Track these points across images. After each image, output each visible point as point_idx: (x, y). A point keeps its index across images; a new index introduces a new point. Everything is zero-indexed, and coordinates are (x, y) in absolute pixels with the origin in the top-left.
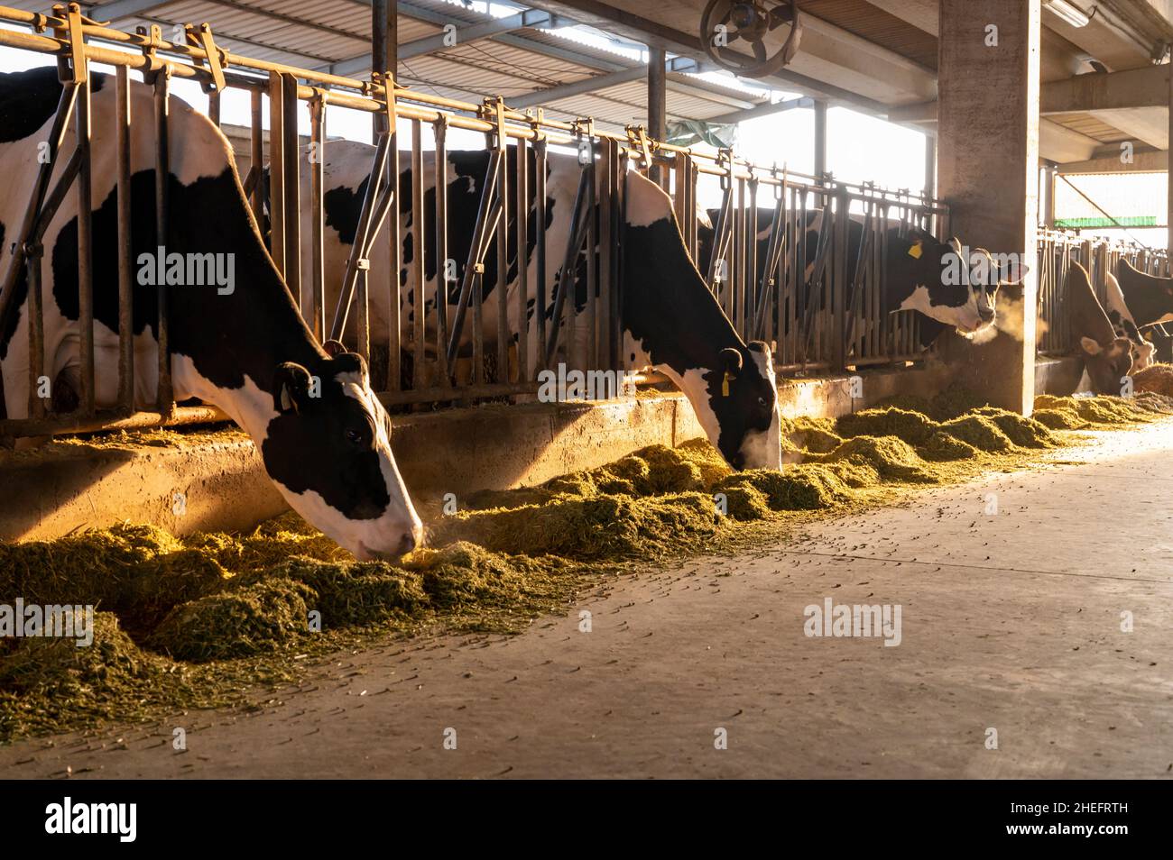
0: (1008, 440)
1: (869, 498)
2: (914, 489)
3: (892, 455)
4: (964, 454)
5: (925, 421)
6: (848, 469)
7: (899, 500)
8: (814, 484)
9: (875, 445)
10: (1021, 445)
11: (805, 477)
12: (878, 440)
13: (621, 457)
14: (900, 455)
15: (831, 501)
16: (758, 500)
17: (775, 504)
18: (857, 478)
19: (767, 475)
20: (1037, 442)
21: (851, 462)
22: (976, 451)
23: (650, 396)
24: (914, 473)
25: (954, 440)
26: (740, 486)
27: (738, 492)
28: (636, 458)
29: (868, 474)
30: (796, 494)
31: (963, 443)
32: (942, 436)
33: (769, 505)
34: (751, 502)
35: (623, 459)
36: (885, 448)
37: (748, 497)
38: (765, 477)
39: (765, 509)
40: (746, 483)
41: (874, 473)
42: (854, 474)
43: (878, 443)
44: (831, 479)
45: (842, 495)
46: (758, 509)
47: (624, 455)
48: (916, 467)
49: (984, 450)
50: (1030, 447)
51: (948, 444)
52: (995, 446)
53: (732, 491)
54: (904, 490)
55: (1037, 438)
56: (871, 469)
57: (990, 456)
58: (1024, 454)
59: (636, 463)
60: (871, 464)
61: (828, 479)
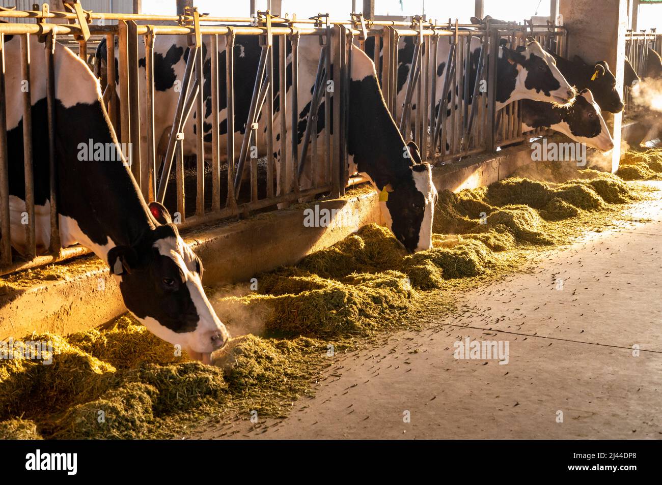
0: (600, 200)
1: (507, 263)
2: (538, 251)
3: (524, 222)
4: (572, 214)
5: (547, 188)
6: (495, 237)
7: (527, 264)
8: (472, 258)
9: (512, 216)
10: (609, 202)
11: (466, 253)
12: (514, 212)
13: (346, 236)
14: (529, 222)
15: (483, 269)
16: (435, 273)
17: (446, 275)
18: (501, 244)
19: (442, 253)
20: (621, 198)
21: (497, 231)
22: (579, 211)
23: (366, 192)
24: (537, 237)
25: (565, 204)
26: (424, 264)
27: (422, 269)
28: (356, 237)
29: (507, 239)
30: (460, 266)
31: (571, 205)
32: (558, 201)
33: (443, 276)
34: (431, 276)
35: (348, 238)
36: (519, 218)
37: (429, 273)
38: (440, 255)
39: (441, 280)
40: (429, 261)
41: (512, 238)
42: (498, 240)
43: (515, 215)
44: (483, 249)
45: (490, 262)
46: (435, 281)
47: (349, 234)
48: (539, 232)
49: (584, 209)
50: (616, 203)
51: (561, 207)
52: (592, 205)
53: (419, 268)
54: (532, 253)
55: (620, 196)
56: (510, 235)
57: (589, 214)
58: (611, 210)
59: (356, 241)
60: (510, 231)
61: (482, 252)
